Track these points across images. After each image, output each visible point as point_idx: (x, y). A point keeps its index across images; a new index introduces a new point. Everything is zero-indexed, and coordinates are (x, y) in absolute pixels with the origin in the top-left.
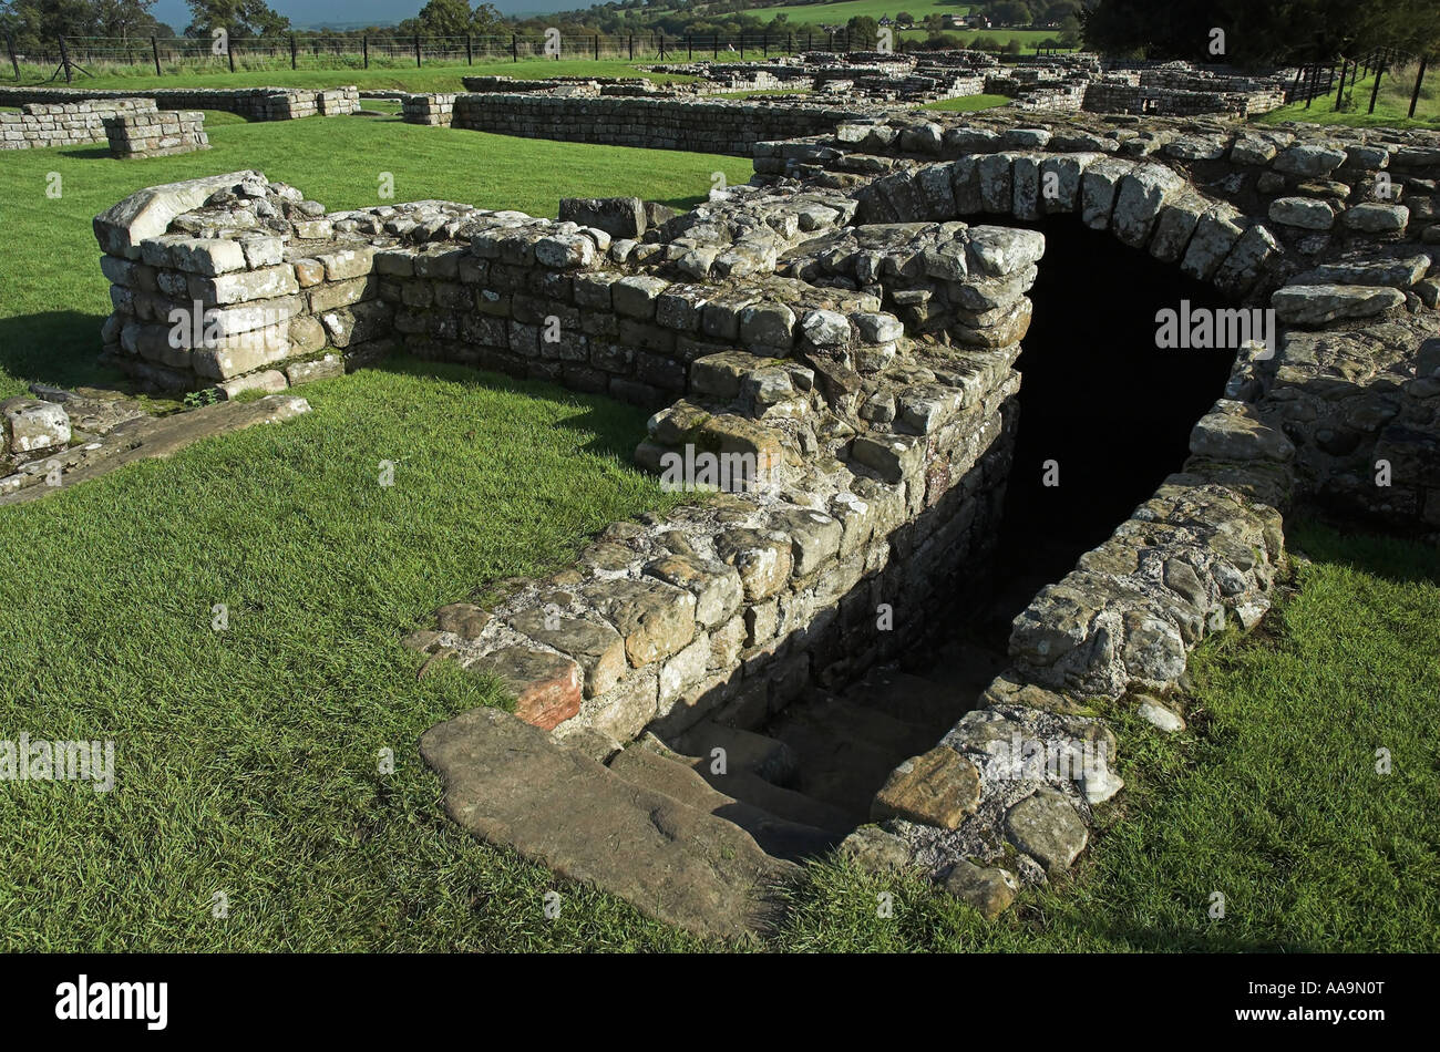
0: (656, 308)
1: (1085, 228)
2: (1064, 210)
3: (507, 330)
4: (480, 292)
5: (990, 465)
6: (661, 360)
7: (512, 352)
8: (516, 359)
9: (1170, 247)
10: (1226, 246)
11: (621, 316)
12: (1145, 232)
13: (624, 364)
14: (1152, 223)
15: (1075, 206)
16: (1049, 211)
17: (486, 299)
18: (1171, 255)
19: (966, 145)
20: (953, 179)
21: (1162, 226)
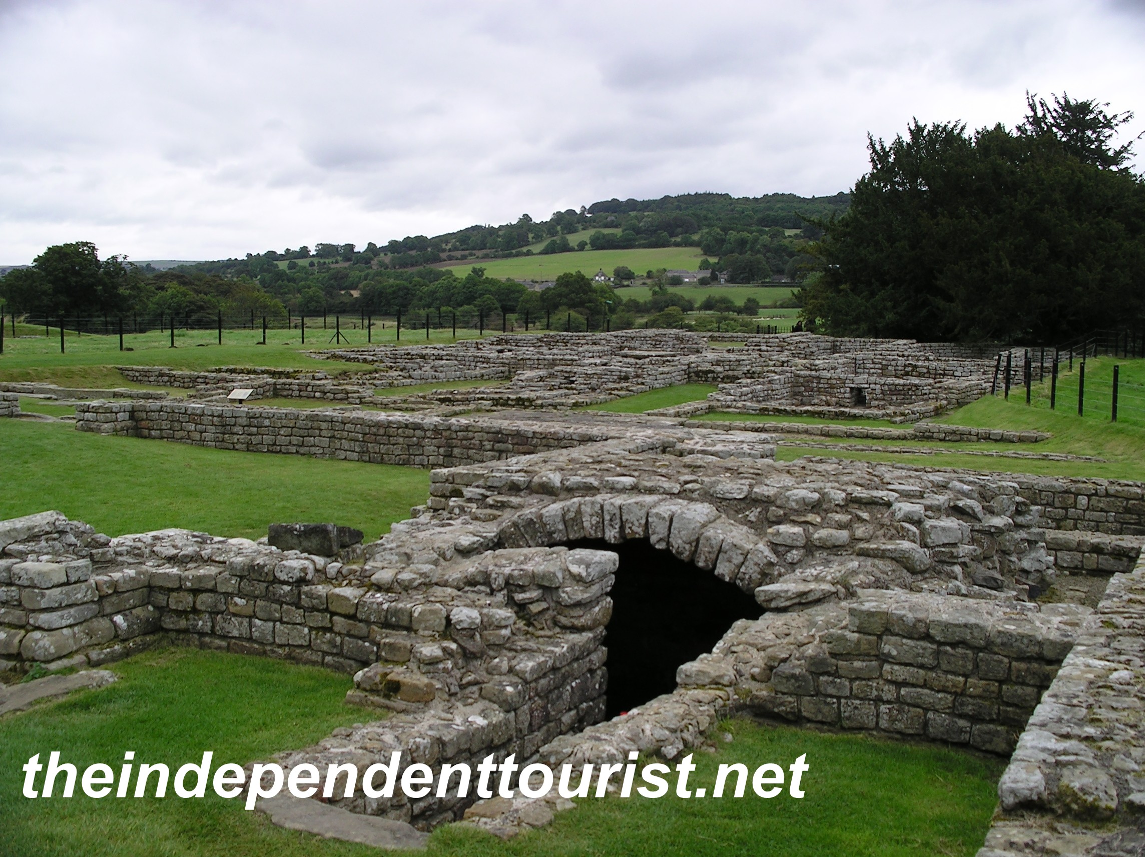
0: (357, 608)
1: (652, 547)
2: (637, 536)
3: (251, 626)
4: (232, 598)
5: (583, 709)
6: (360, 642)
7: (256, 641)
8: (256, 646)
9: (706, 561)
10: (741, 558)
11: (333, 614)
12: (690, 551)
13: (335, 646)
14: (694, 544)
15: (644, 531)
16: (629, 537)
17: (236, 604)
18: (708, 565)
19: (577, 489)
20: (564, 515)
21: (700, 545)
